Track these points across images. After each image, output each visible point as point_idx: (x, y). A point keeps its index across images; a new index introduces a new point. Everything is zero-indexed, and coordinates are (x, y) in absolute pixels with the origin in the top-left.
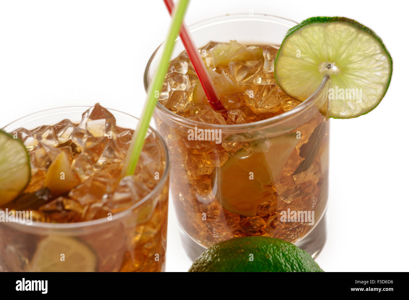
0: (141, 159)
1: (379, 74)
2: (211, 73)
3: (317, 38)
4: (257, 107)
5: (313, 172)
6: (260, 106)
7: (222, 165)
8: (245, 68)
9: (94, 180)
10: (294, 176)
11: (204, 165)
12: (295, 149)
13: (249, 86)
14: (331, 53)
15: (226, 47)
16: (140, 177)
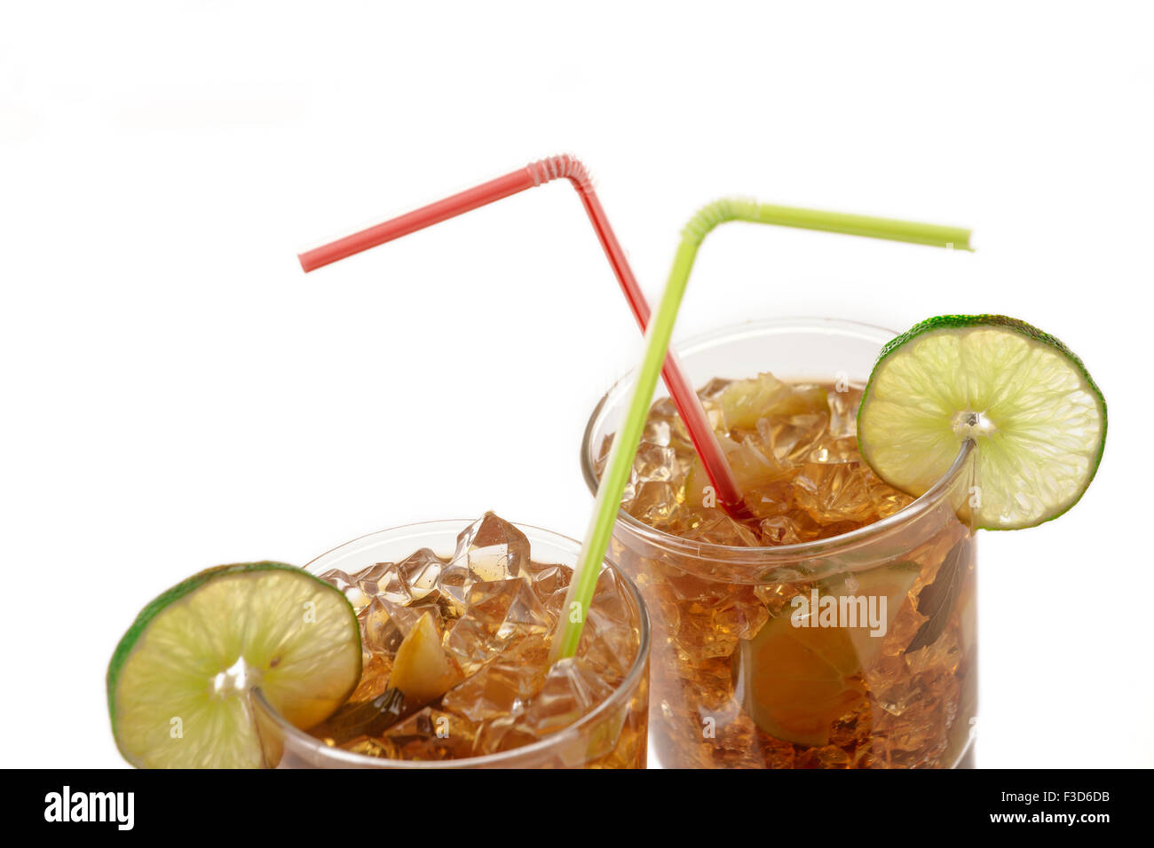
0: (589, 622)
1: (1079, 432)
2: (721, 442)
3: (946, 361)
4: (823, 510)
5: (948, 647)
6: (829, 508)
7: (755, 634)
8: (789, 430)
9: (493, 670)
10: (907, 656)
11: (715, 637)
12: (907, 600)
13: (803, 467)
14: (977, 391)
15: (750, 388)
16: (588, 661)
